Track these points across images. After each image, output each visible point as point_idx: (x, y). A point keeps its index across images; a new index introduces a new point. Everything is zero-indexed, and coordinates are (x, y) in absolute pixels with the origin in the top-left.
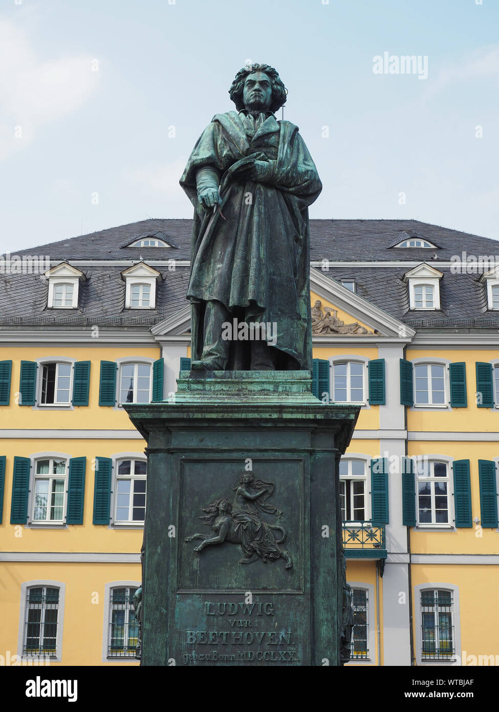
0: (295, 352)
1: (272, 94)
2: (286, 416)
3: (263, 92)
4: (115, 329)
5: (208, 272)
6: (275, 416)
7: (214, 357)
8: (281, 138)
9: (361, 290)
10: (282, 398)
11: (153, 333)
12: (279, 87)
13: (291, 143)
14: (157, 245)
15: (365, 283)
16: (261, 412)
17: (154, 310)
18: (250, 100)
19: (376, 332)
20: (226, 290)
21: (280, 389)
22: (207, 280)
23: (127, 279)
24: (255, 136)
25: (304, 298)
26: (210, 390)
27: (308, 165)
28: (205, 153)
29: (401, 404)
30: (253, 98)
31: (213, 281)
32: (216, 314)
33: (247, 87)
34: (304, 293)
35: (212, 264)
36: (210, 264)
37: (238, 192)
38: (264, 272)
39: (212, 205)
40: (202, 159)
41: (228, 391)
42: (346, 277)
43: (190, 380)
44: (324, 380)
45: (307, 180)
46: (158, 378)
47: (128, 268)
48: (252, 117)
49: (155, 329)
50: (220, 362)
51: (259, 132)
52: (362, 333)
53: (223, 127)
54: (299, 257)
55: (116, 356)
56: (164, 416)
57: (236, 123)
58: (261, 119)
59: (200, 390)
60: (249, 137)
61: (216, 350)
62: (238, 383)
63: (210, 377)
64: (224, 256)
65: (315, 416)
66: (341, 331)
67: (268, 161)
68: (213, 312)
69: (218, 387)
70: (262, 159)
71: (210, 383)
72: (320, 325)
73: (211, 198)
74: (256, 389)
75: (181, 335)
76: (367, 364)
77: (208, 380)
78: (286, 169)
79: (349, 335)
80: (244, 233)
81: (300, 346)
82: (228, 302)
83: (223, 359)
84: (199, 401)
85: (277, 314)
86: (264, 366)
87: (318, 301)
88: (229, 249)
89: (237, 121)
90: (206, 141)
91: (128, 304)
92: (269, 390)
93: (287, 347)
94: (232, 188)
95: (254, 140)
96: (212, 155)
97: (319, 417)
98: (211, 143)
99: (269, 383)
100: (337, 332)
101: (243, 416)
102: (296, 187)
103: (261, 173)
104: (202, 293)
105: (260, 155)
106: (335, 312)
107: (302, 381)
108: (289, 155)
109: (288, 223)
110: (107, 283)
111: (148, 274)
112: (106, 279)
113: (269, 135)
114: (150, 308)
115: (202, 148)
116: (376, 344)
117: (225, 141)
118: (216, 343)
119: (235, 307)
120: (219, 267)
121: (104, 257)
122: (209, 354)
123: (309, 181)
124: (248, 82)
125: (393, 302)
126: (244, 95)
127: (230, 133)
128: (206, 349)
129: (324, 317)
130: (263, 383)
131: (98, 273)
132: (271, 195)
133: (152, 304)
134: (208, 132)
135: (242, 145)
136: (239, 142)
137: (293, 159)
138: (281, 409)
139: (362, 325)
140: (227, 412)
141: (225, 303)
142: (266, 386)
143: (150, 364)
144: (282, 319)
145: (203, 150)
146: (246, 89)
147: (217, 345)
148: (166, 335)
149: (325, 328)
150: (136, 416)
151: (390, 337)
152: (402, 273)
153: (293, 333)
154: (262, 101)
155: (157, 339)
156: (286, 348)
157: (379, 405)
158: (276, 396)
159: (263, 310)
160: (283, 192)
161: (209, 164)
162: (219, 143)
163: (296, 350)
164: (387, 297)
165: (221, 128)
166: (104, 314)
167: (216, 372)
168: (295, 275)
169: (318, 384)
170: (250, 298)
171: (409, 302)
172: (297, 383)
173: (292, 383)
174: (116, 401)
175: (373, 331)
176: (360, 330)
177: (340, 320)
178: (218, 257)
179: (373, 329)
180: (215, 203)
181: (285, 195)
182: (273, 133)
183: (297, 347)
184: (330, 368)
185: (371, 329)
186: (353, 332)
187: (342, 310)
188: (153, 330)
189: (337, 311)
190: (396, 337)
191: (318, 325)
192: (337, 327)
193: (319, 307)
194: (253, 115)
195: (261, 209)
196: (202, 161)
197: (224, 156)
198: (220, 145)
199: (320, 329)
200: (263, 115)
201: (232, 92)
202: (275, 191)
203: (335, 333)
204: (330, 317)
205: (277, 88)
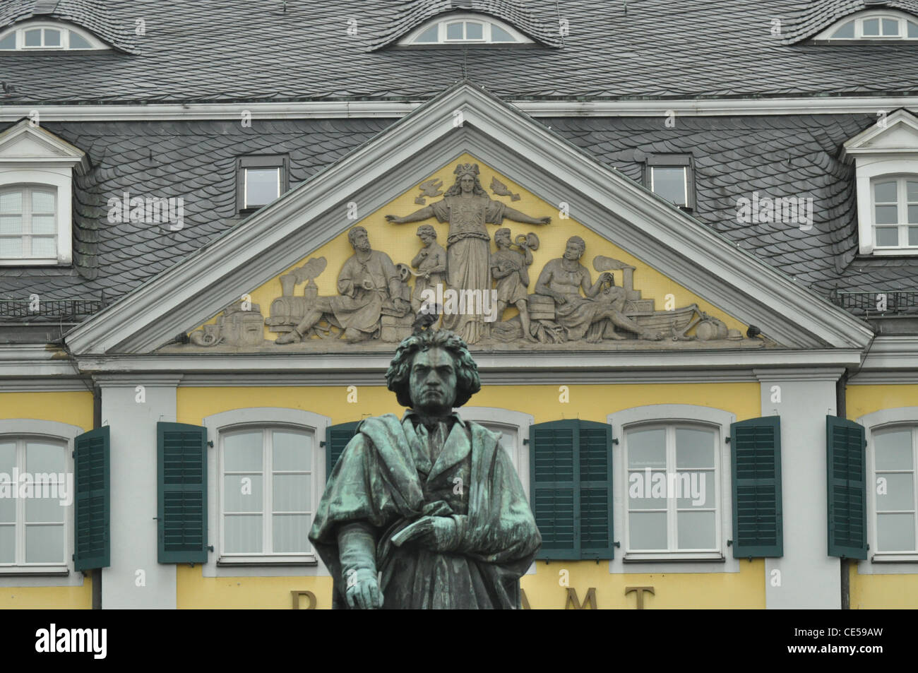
1: (458, 385)
3: (443, 387)
8: (474, 470)
9: (708, 193)
11: (72, 349)
12: (468, 373)
13: (490, 477)
14: (64, 44)
15: (721, 168)
17: (69, 268)
18: (421, 399)
19: (753, 332)
24: (432, 473)
27: (518, 513)
28: (351, 502)
29: (830, 553)
30: (426, 398)
33: (416, 375)
37: (406, 566)
40: (348, 513)
42: (661, 147)
44: (597, 485)
45: (515, 542)
48: (425, 430)
51: (438, 466)
52: (712, 339)
53: (378, 451)
57: (400, 448)
58: (440, 435)
60: (422, 474)
67: (453, 518)
70: (445, 514)
72: (582, 314)
73: (367, 597)
75: (152, 356)
76: (726, 432)
78: (483, 528)
79: (670, 344)
87: (574, 239)
89: (402, 442)
90: (353, 477)
94: (397, 560)
95: (432, 481)
96: (363, 506)
98: (361, 481)
100: (633, 335)
102: (499, 554)
103: (443, 540)
105: (440, 506)
106: (628, 271)
108: (487, 502)
111: (49, 156)
113: (451, 470)
114: (56, 263)
115: (345, 488)
116: (755, 372)
123: (520, 544)
124: (417, 368)
126: (412, 389)
127: (392, 468)
129: (595, 289)
132: (460, 569)
133: (63, 249)
135: (412, 493)
136: (407, 488)
137: (494, 511)
139: (710, 311)
143: (64, 441)
145: (348, 493)
146: (413, 379)
148: (112, 354)
149: (599, 322)
151: (799, 349)
152: (837, 133)
154: (441, 401)
155: (85, 366)
157: (762, 558)
160: (478, 564)
161: (359, 520)
162: (373, 480)
169: (577, 498)
171: (855, 233)
175: (744, 329)
176: (707, 329)
177: (645, 296)
179: (742, 321)
181: (482, 567)
182: (459, 464)
184: (615, 448)
185: (737, 322)
186: (685, 334)
187: (650, 265)
188: (73, 341)
189: (634, 270)
190: (815, 349)
191: (576, 315)
192: (635, 319)
193: (578, 259)
194: (427, 427)
195: (445, 599)
196: (347, 516)
197: (383, 509)
198: (375, 484)
199: (583, 326)
200: (443, 426)
201: (391, 380)
202: (465, 562)
203: (628, 339)
204: (613, 288)
205: (466, 375)
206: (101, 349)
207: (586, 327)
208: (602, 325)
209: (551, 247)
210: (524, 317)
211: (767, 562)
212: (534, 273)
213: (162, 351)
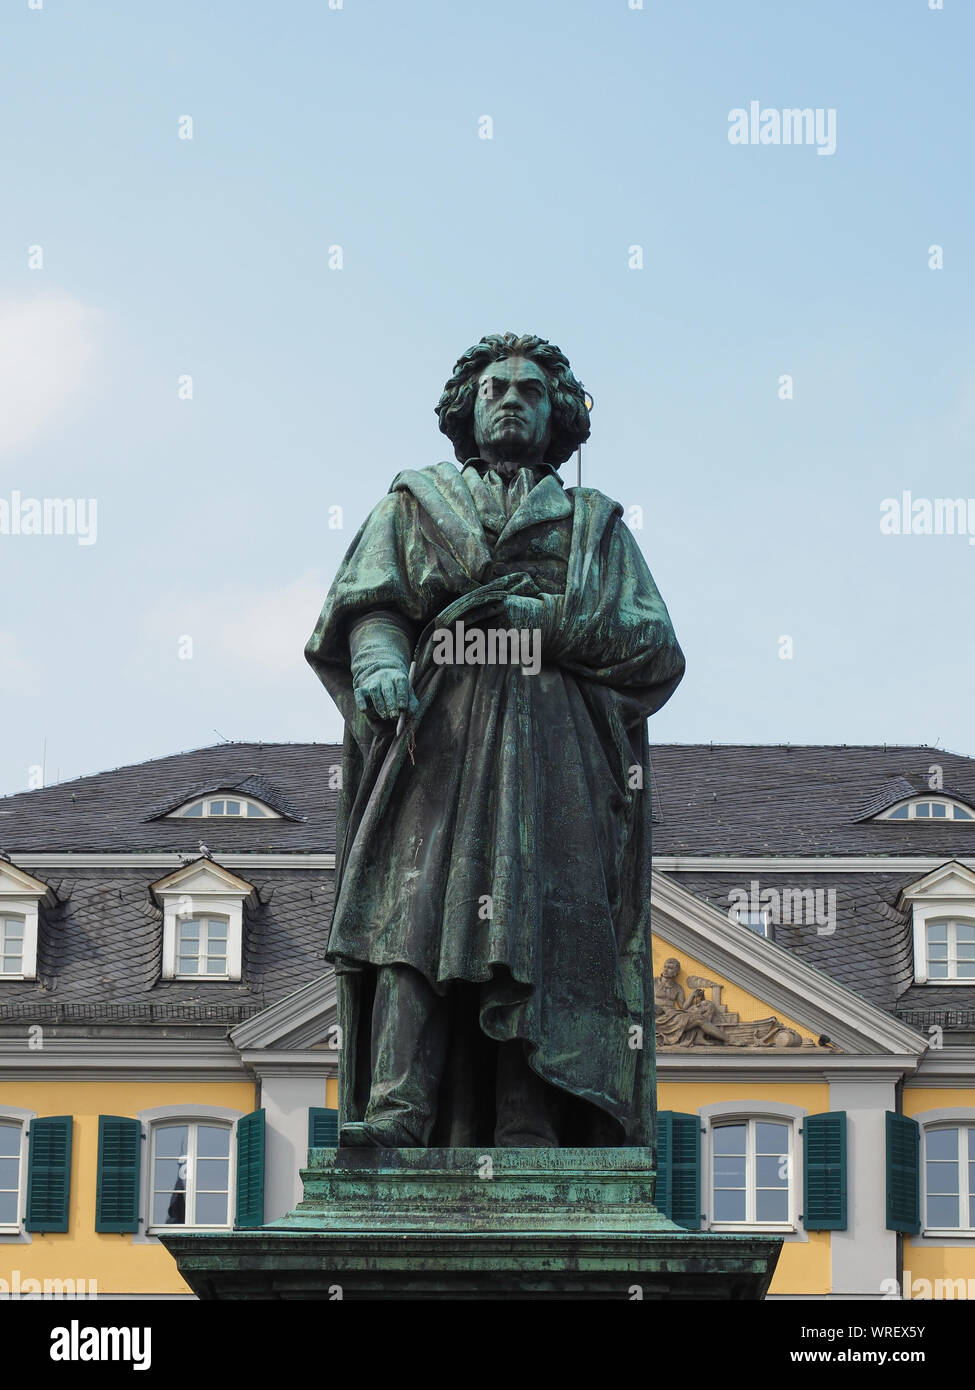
0: (612, 1101)
1: (552, 415)
2: (587, 1265)
3: (528, 413)
4: (136, 1033)
5: (382, 892)
6: (558, 1265)
7: (398, 1112)
8: (576, 536)
10: (578, 1219)
11: (237, 1043)
12: (570, 398)
13: (603, 549)
14: (244, 813)
16: (522, 1254)
17: (239, 983)
18: (493, 432)
19: (824, 1041)
20: (431, 938)
21: (573, 1196)
22: (382, 911)
23: (167, 902)
24: (508, 529)
25: (635, 958)
26: (388, 1198)
27: (648, 608)
28: (373, 575)
29: (888, 1228)
30: (501, 428)
31: (396, 916)
32: (403, 1000)
34: (635, 945)
35: (393, 871)
36: (387, 869)
37: (460, 678)
38: (529, 892)
39: (393, 714)
40: (365, 592)
41: (435, 1200)
43: (336, 1171)
44: (686, 1166)
45: (644, 648)
46: (250, 1161)
47: (170, 872)
48: (497, 478)
49: (241, 1034)
50: (414, 1126)
51: (517, 519)
52: (788, 1046)
53: (419, 505)
54: (622, 851)
55: (139, 1104)
56: (270, 1264)
57: (454, 495)
58: (520, 485)
59: (361, 1197)
60: (489, 531)
61: (404, 1094)
62: (462, 1179)
63: (388, 1164)
64: (423, 849)
65: (663, 1265)
66: (732, 1039)
67: (541, 598)
68: (395, 994)
69: (409, 1190)
70: (526, 592)
71: (388, 1179)
72: (677, 1023)
73: (389, 695)
74: (508, 1195)
75: (308, 1050)
76: (799, 1124)
77: (385, 1171)
78: (590, 618)
79: (752, 1049)
80: (477, 788)
81: (624, 1082)
82: (435, 969)
83: (423, 1118)
84: (361, 1226)
85: (563, 1000)
86: (529, 1137)
87: (672, 961)
88: (438, 830)
89: (458, 488)
90: (377, 545)
91: (169, 968)
92: (544, 1199)
93: (588, 1087)
95: (505, 542)
96: (392, 580)
97: (673, 1266)
98: (389, 547)
99: (544, 1179)
100: (720, 1042)
101: (476, 1264)
102: (616, 667)
104: (366, 946)
105: (518, 580)
106: (717, 990)
107: (630, 1174)
108: (596, 580)
109: (595, 762)
110: (115, 912)
111: (223, 890)
112: (111, 903)
113: (543, 526)
114: (227, 979)
115: (364, 561)
116: (825, 1074)
117: (426, 543)
118: (405, 1076)
119: (453, 983)
120: (411, 878)
121: (104, 844)
122: (387, 1104)
123: (650, 651)
125: (869, 963)
126: (477, 420)
127: (440, 521)
128: (378, 1091)
129: (688, 1002)
130: (528, 1179)
131: (91, 886)
132: (549, 685)
133: (234, 968)
134: (382, 519)
135: (470, 555)
136: (463, 545)
137: (609, 592)
138: (574, 1246)
139: (787, 1023)
140: (434, 1255)
141: (426, 973)
142: (537, 1189)
143: (229, 1124)
144: (576, 1015)
145: (369, 566)
146: (481, 403)
147: (407, 1081)
148: (270, 1048)
149: (691, 1030)
150: (195, 1263)
151: (862, 1055)
152: (895, 889)
153: (606, 1050)
154: (525, 435)
155: (247, 1058)
156: (589, 1090)
157: (828, 1231)
158: (560, 1213)
159: (526, 990)
160: (580, 680)
161: (383, 604)
162: (410, 548)
163: (614, 1095)
164: (854, 950)
165: (414, 507)
166: (107, 995)
167: (404, 1151)
168: (612, 899)
169: (670, 1177)
170: (493, 958)
171: (912, 964)
172: (615, 1179)
173: (604, 1181)
174: (141, 1220)
175: (816, 1040)
176: (784, 1038)
177: (730, 1010)
178: (409, 852)
179: (813, 1031)
180: (401, 710)
181: (587, 687)
182: (553, 523)
183: (618, 1086)
184: (703, 1136)
185: (810, 1033)
186: (764, 1042)
187: (736, 984)
188: (238, 1037)
189: (722, 987)
190: (877, 1055)
191: (672, 1023)
192: (722, 1029)
193: (673, 977)
194: (501, 475)
195: (523, 725)
196: (364, 597)
197: (425, 584)
198: (412, 553)
199: (677, 1033)
200: (527, 474)
201: (445, 411)
202: (559, 676)
203: (715, 1045)
204: (703, 1002)
205: (566, 401)
206: (261, 1044)
208: (693, 1034)
211: (832, 1233)
213: (313, 1048)
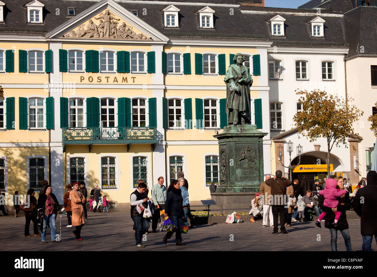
17: (43, 24)
19: (151, 38)
23: (28, 7)
28: (232, 76)
29: (162, 73)
30: (240, 62)
31: (236, 105)
35: (234, 101)
37: (239, 85)
40: (231, 78)
42: (133, 8)
44: (127, 61)
46: (48, 59)
47: (28, 2)
49: (47, 35)
51: (243, 72)
53: (234, 69)
57: (237, 69)
60: (241, 73)
67: (245, 79)
68: (235, 112)
76: (146, 54)
78: (249, 80)
83: (238, 122)
86: (243, 122)
87: (124, 23)
88: (239, 98)
91: (29, 20)
98: (232, 73)
102: (250, 84)
105: (243, 77)
111: (39, 5)
112: (15, 6)
114: (40, 23)
116: (151, 44)
118: (237, 118)
120: (237, 102)
127: (237, 72)
128: (235, 120)
129: (127, 31)
133: (41, 20)
136: (240, 75)
141: (238, 110)
143: (43, 52)
148: (52, 38)
151: (158, 41)
155: (48, 40)
162: (234, 73)
164: (153, 19)
166: (17, 26)
167: (239, 125)
169: (124, 63)
171: (164, 23)
174: (28, 70)
184: (130, 56)
185: (148, 37)
187: (135, 27)
189: (133, 28)
190: (160, 41)
191: (124, 35)
192: (133, 35)
193: (124, 26)
202: (246, 84)
204: (130, 31)
207: (126, 36)
208: (128, 36)
209: (120, 24)
210: (116, 34)
211: (153, 73)
212: (118, 27)
213: (60, 38)
